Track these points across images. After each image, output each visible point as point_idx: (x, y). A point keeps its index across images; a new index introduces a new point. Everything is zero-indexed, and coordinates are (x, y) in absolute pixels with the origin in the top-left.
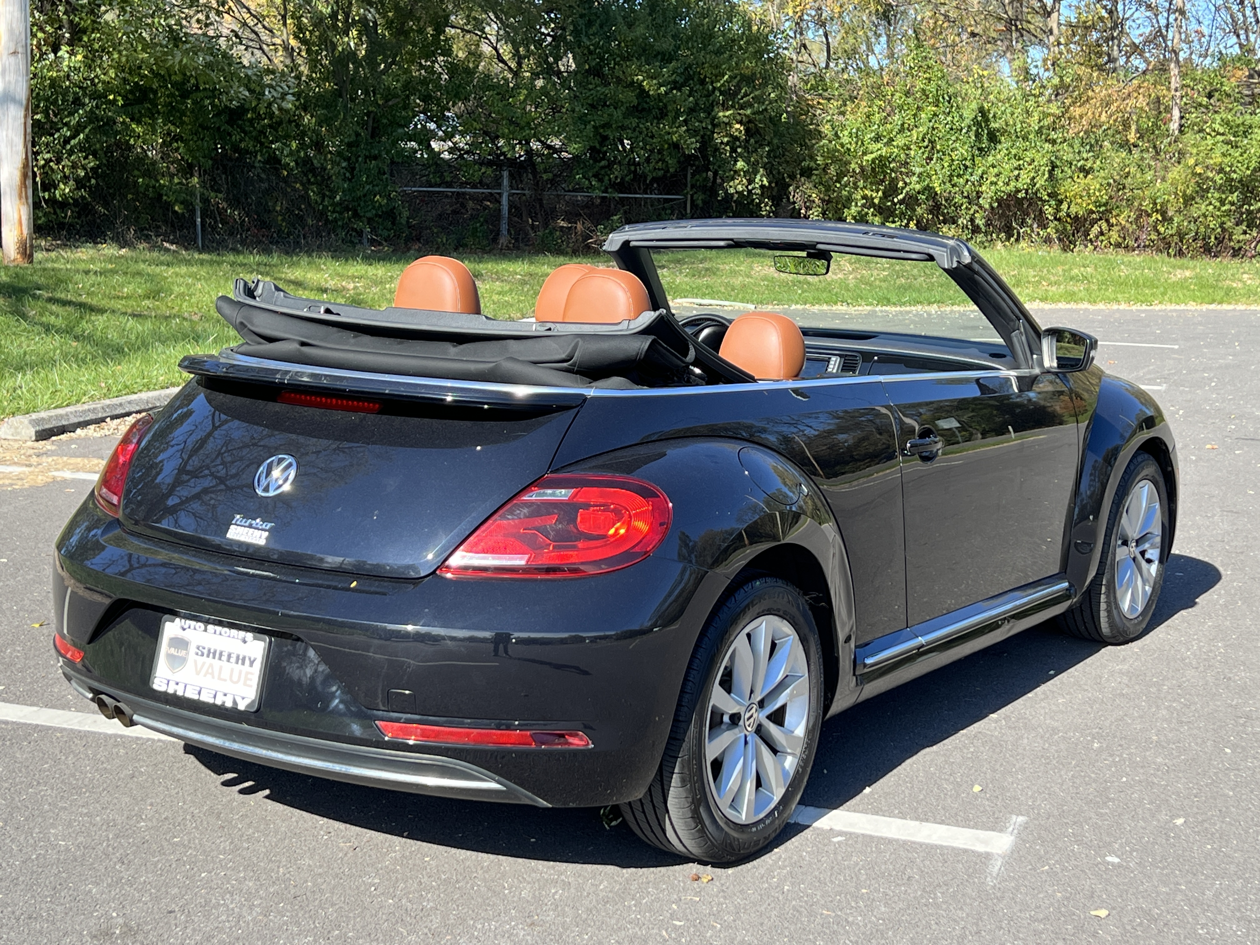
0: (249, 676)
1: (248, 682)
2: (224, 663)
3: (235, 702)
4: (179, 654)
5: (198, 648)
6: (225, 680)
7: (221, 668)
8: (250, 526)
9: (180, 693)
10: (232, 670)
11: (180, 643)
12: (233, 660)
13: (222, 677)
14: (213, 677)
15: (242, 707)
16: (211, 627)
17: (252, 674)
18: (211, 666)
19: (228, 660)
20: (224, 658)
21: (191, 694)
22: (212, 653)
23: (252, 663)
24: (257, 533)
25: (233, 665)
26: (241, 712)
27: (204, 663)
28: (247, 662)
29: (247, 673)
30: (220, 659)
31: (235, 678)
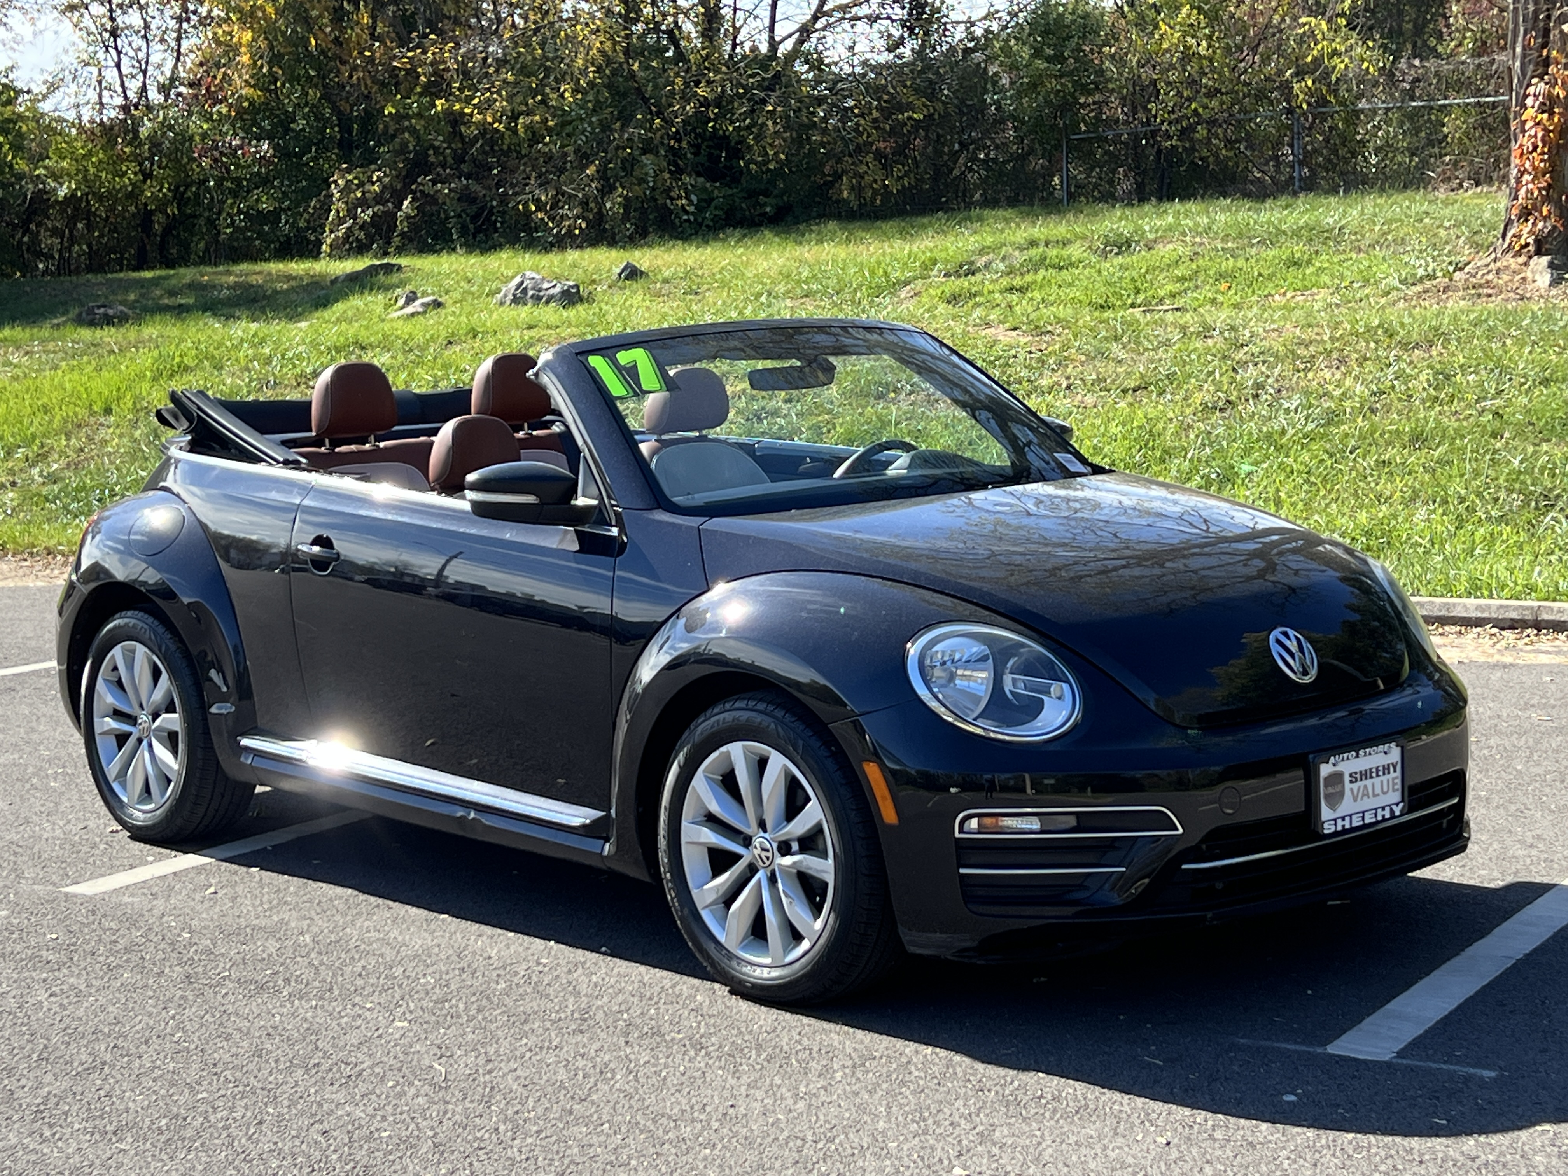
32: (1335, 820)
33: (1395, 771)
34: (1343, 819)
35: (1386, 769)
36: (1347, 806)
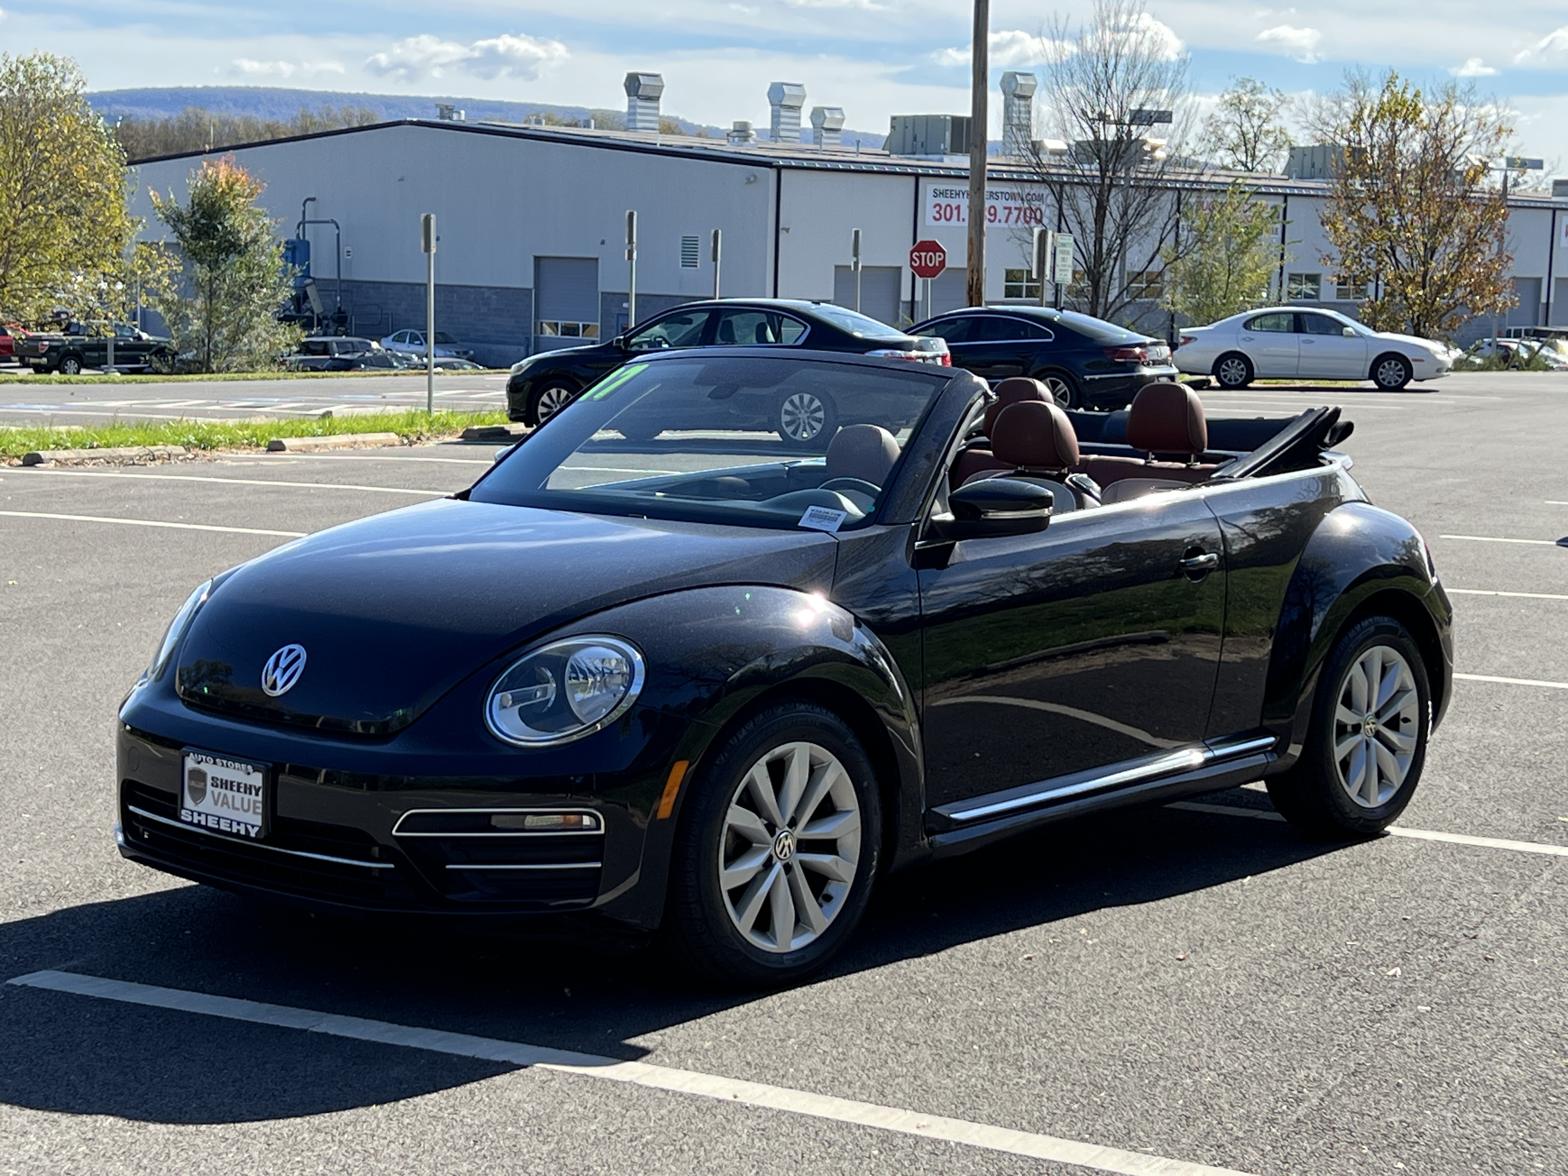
32: (192, 812)
33: (257, 794)
34: (199, 814)
35: (248, 789)
36: (207, 805)
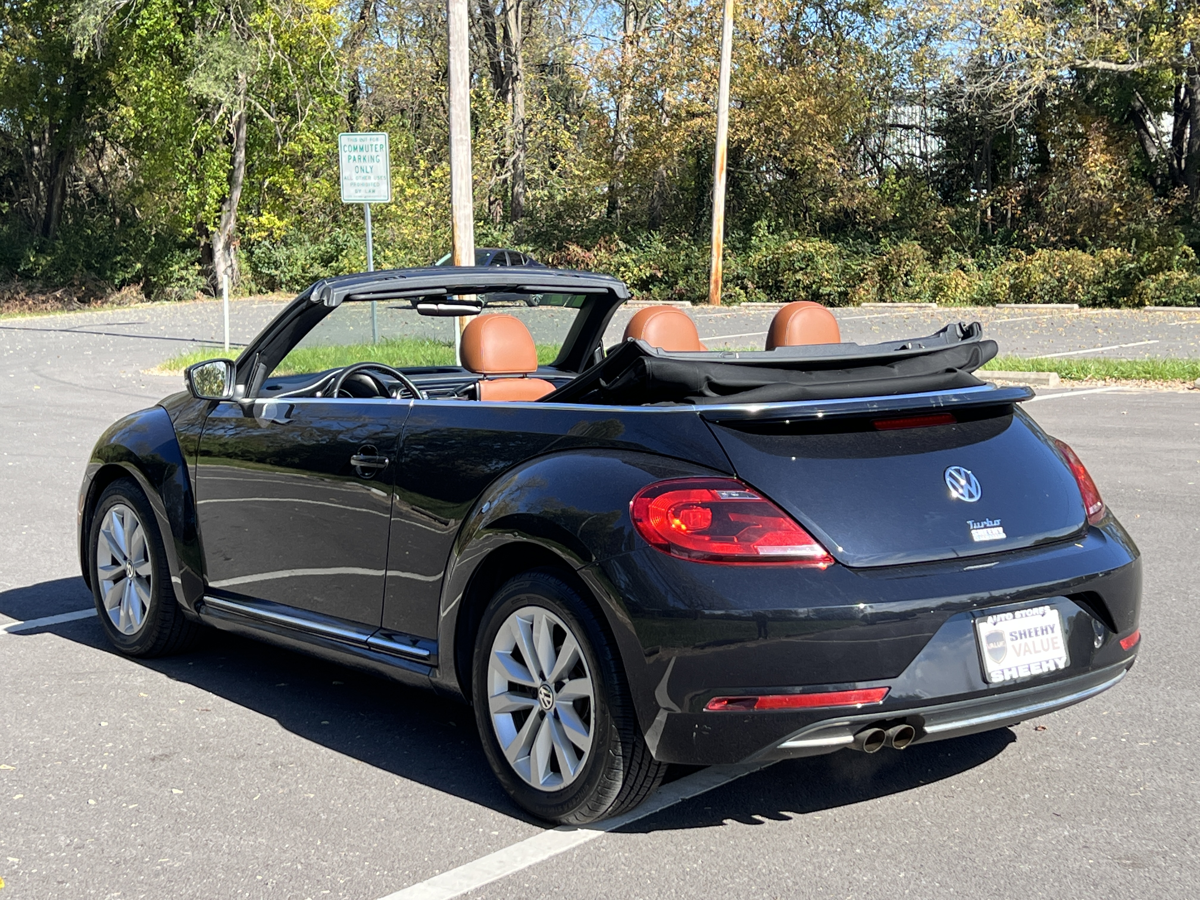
0: (1055, 640)
1: (1056, 645)
2: (1035, 638)
3: (1056, 665)
4: (999, 646)
5: (1011, 635)
6: (1040, 652)
7: (1033, 642)
8: (986, 527)
9: (1015, 676)
10: (1042, 641)
11: (995, 637)
12: (1039, 633)
13: (1037, 649)
14: (1031, 653)
15: (1062, 666)
16: (1017, 613)
17: (1056, 638)
18: (1026, 644)
19: (1036, 634)
20: (1033, 634)
21: (1024, 674)
22: (1023, 634)
23: (1052, 630)
24: (995, 530)
25: (1041, 637)
26: (1063, 670)
27: (1020, 645)
28: (1049, 630)
29: (1052, 639)
30: (1030, 636)
31: (1046, 647)
